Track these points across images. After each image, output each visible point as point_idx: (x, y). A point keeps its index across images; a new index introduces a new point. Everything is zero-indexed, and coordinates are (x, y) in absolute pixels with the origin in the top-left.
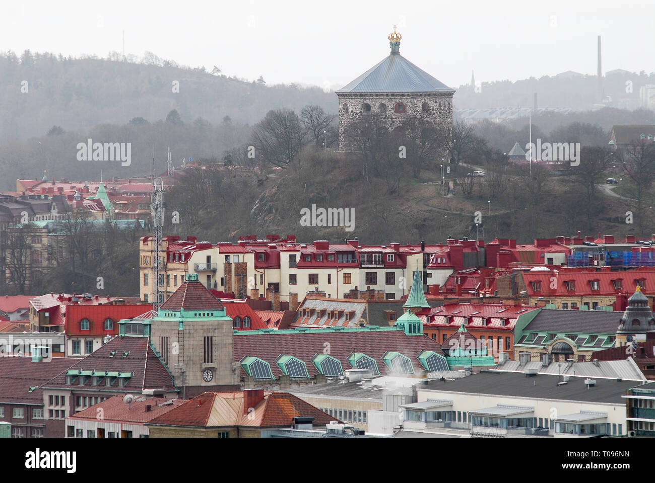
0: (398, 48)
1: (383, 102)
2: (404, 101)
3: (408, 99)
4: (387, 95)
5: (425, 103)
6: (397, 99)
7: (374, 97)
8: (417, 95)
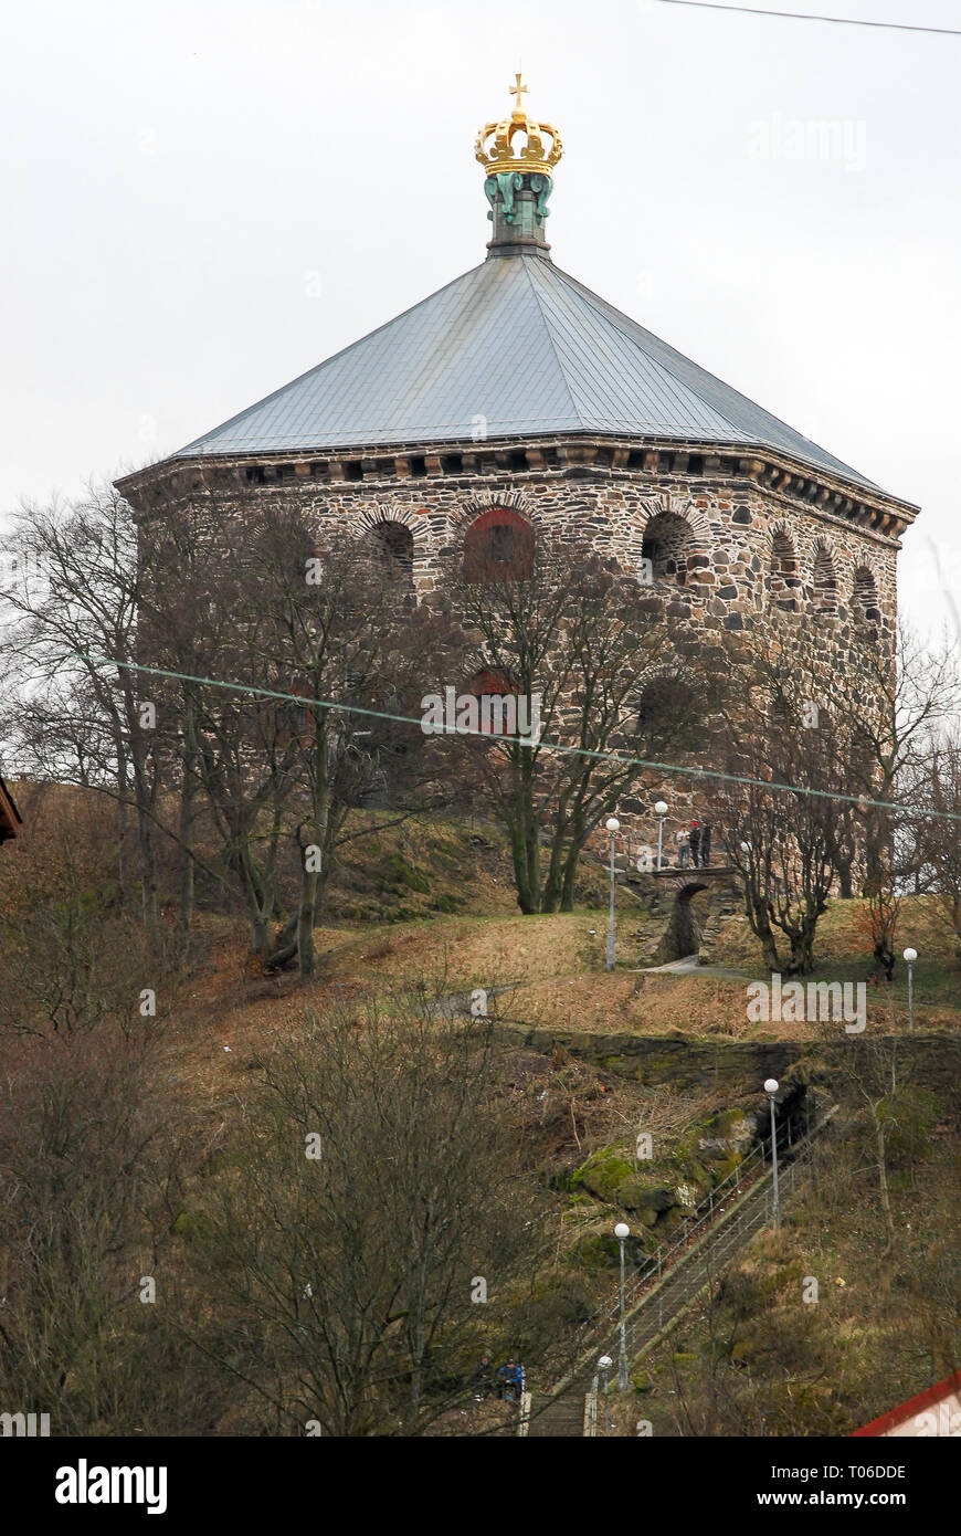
0: (539, 217)
1: (394, 513)
2: (522, 497)
3: (548, 480)
4: (418, 466)
5: (666, 516)
6: (479, 485)
7: (338, 483)
8: (606, 455)
